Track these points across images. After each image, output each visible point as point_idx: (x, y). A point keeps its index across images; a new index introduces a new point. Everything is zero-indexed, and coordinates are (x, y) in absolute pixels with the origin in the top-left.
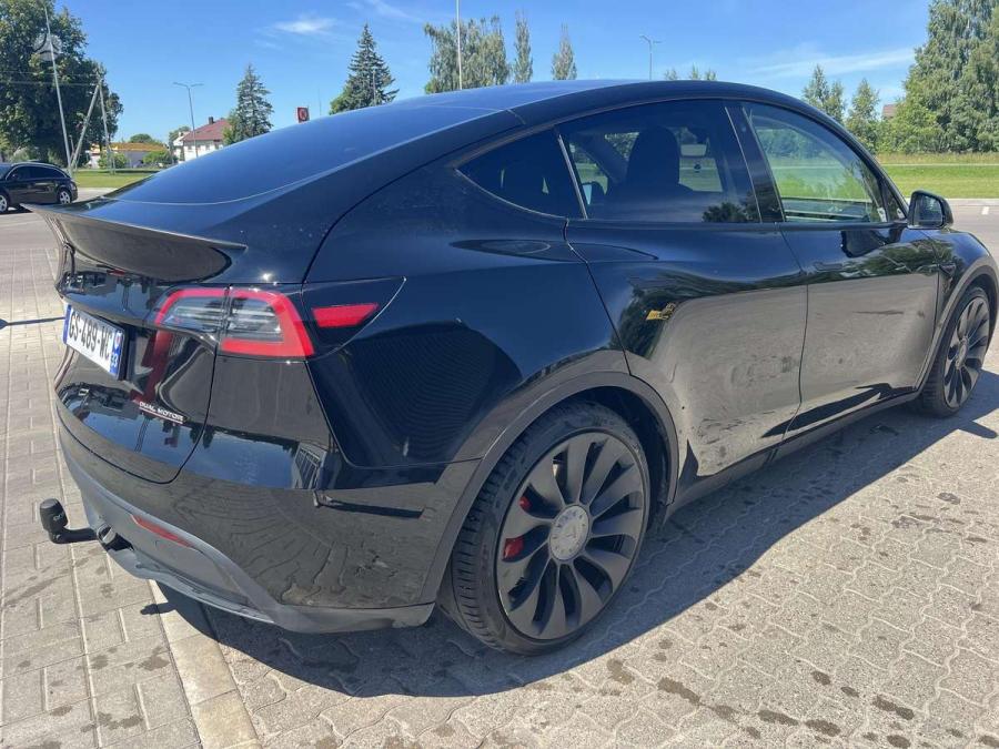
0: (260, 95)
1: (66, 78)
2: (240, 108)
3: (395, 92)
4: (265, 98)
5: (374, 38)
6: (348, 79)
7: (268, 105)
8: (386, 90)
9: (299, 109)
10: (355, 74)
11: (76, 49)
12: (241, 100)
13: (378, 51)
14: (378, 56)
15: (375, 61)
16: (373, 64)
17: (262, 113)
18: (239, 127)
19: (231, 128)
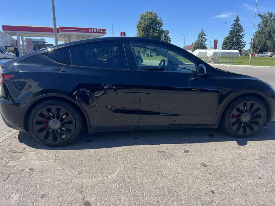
0: (204, 37)
1: (157, 34)
2: (198, 40)
3: (244, 34)
4: (205, 37)
5: (240, 19)
6: (230, 31)
7: (206, 39)
8: (241, 34)
9: (215, 40)
10: (232, 30)
11: (161, 27)
12: (199, 38)
13: (240, 22)
14: (240, 24)
15: (239, 25)
16: (238, 26)
17: (204, 41)
18: (197, 45)
19: (195, 46)
